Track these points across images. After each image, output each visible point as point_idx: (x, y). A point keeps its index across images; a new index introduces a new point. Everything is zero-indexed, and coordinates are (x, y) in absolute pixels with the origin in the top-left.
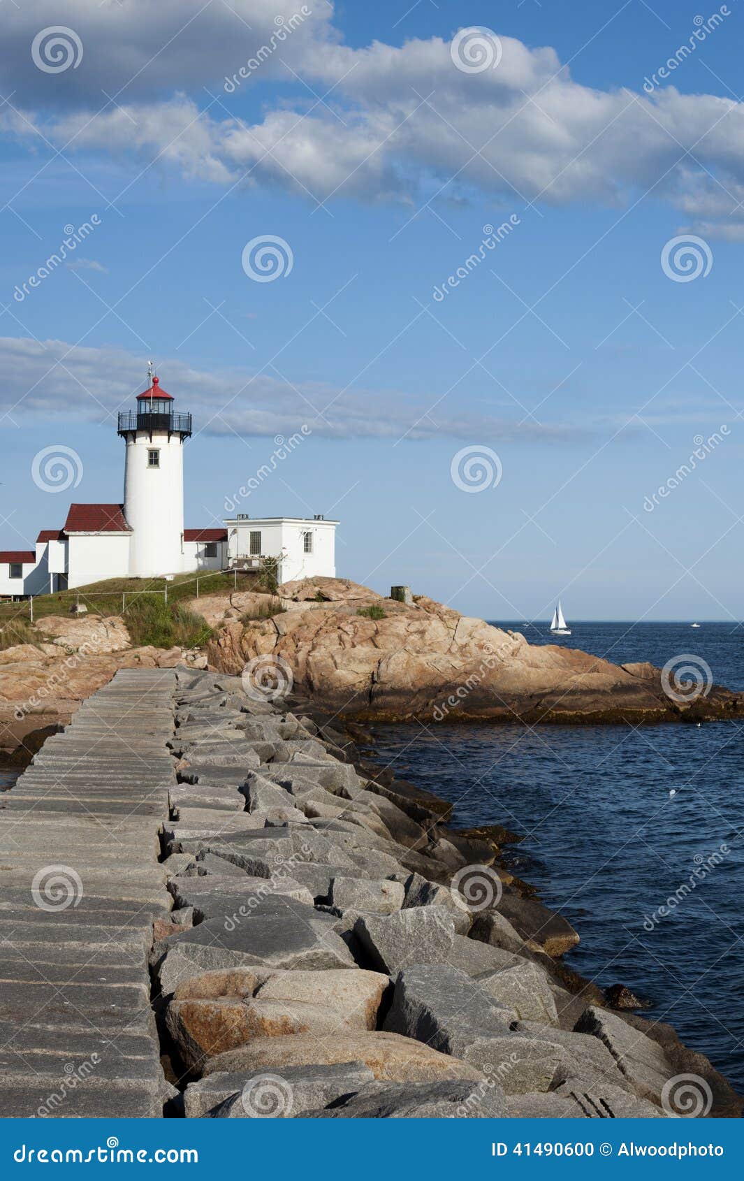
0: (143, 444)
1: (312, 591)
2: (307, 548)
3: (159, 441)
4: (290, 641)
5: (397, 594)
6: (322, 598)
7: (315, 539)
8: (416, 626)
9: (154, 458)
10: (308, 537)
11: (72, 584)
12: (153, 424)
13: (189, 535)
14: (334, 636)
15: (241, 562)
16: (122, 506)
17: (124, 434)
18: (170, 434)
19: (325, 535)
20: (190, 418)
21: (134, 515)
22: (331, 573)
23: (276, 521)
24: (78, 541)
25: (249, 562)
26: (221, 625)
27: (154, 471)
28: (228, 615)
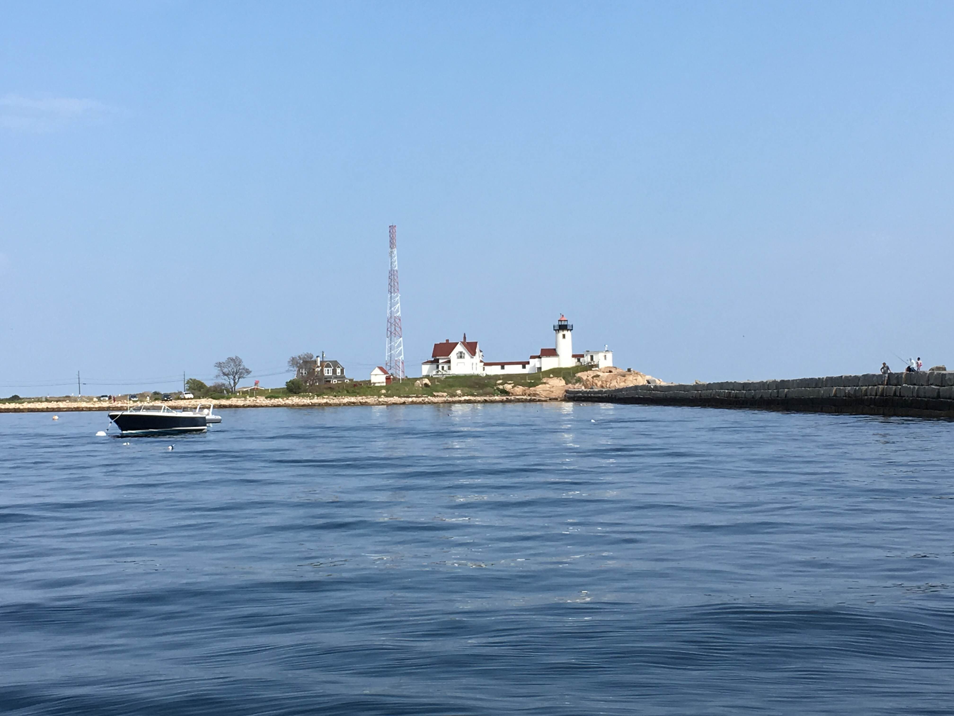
0: (561, 333)
1: (608, 370)
2: (605, 359)
3: (565, 332)
4: (605, 382)
5: (629, 370)
6: (610, 372)
7: (607, 357)
8: (635, 378)
9: (564, 336)
10: (605, 356)
11: (543, 370)
12: (563, 327)
13: (574, 356)
14: (615, 381)
15: (588, 363)
16: (555, 350)
17: (556, 330)
18: (568, 330)
19: (609, 355)
20: (572, 326)
21: (559, 351)
22: (611, 365)
23: (597, 352)
24: (544, 359)
25: (591, 363)
26: (587, 379)
27: (564, 340)
28: (588, 376)
